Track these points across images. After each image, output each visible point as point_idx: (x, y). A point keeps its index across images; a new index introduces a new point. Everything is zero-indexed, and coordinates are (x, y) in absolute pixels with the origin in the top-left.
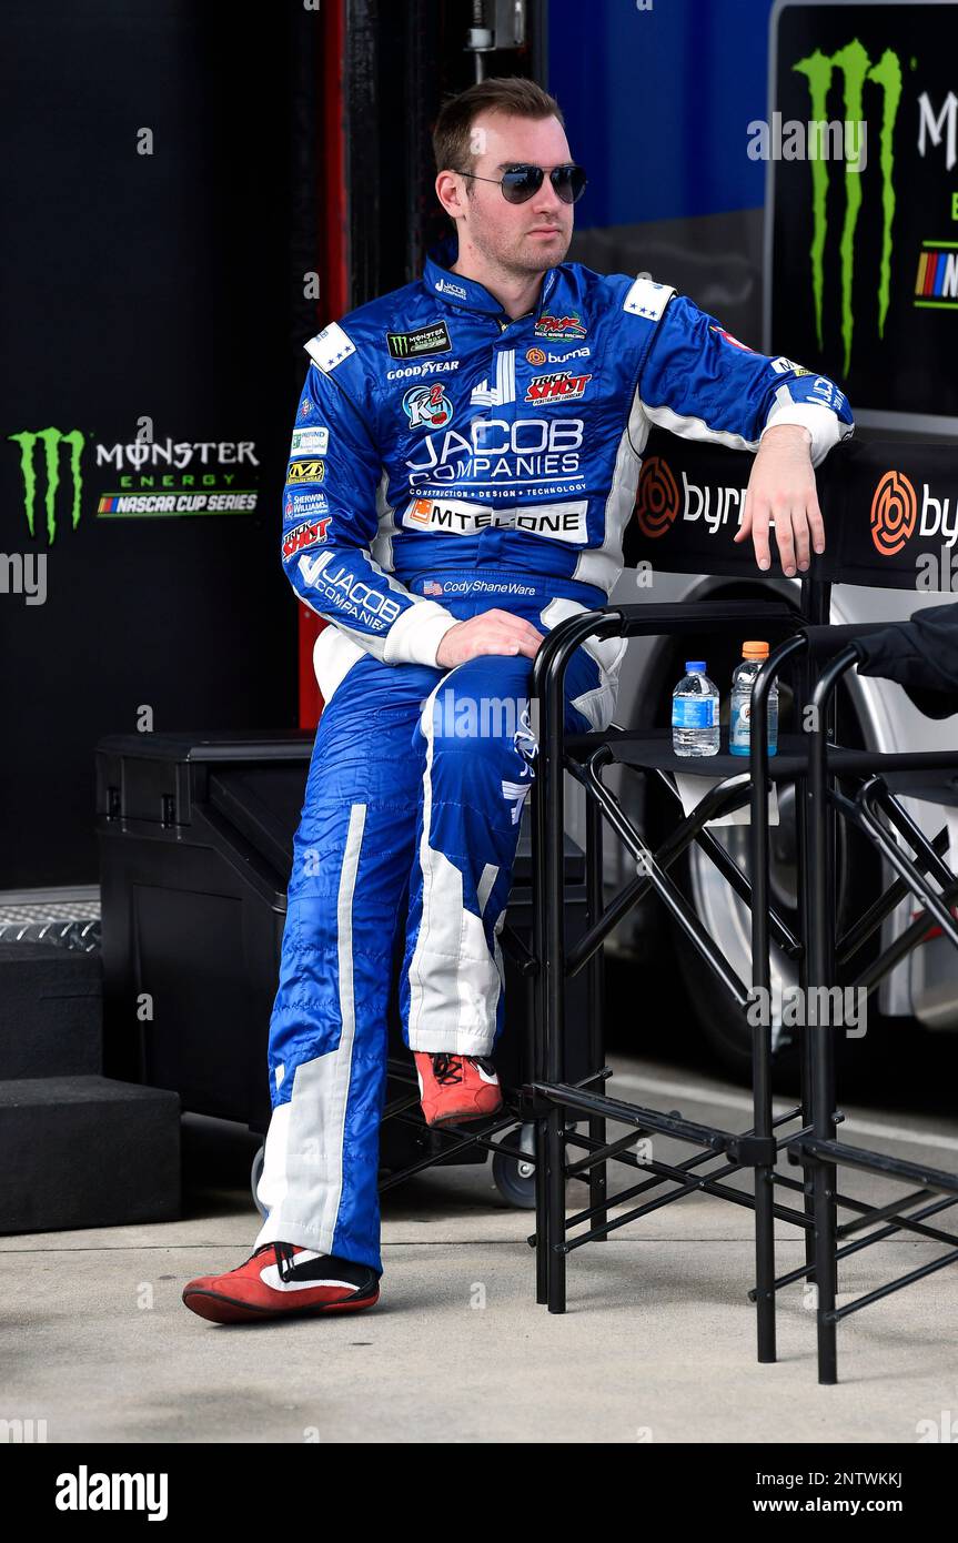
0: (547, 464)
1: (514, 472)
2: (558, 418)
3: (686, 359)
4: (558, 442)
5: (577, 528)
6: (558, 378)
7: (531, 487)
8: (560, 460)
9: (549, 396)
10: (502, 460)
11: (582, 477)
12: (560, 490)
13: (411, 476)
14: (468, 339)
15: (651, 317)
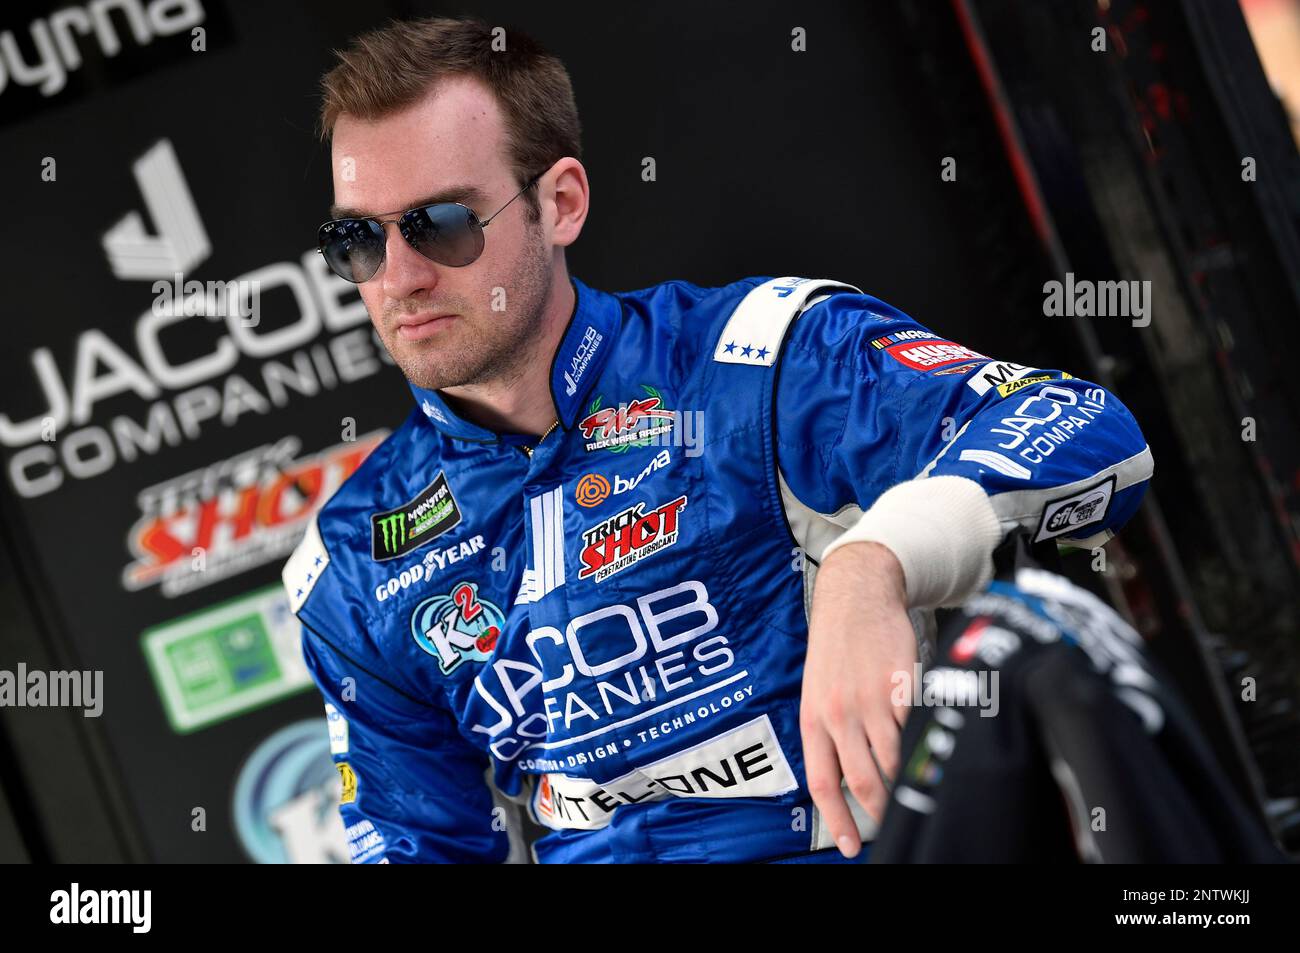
0: (664, 674)
1: (601, 710)
2: (645, 591)
3: (838, 419)
4: (667, 630)
5: (769, 768)
6: (624, 521)
7: (645, 725)
8: (688, 658)
9: (617, 558)
10: (571, 696)
11: (744, 674)
12: (703, 712)
13: (493, 747)
14: (481, 493)
15: (760, 362)
